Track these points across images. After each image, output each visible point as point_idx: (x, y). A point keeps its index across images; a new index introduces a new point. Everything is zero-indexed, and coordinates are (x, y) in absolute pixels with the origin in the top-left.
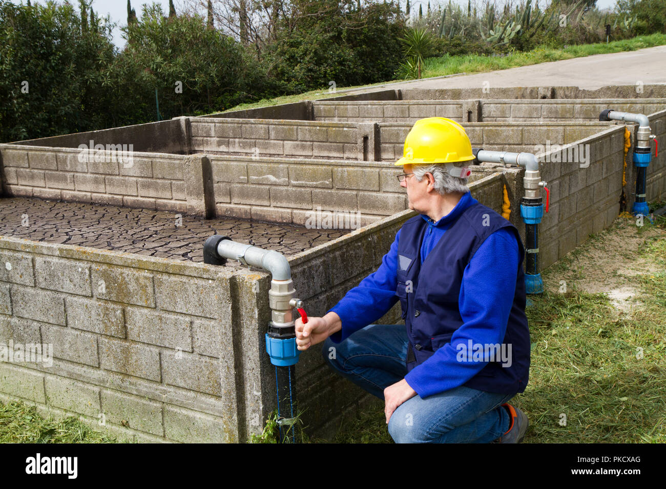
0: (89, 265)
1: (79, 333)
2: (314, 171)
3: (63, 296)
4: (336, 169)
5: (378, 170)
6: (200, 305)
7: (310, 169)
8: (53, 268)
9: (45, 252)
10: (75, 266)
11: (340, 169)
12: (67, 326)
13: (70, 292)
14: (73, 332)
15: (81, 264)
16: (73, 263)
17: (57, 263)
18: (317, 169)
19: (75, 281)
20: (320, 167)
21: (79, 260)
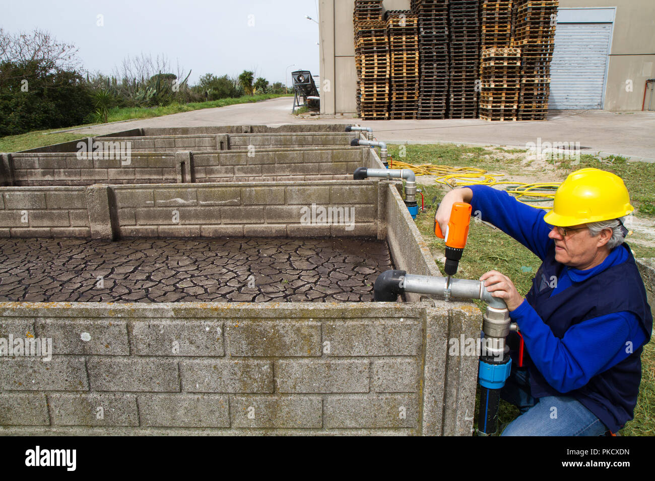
0: (221, 323)
1: (200, 396)
2: (223, 192)
3: (176, 361)
4: (244, 189)
5: (283, 188)
6: (385, 345)
7: (219, 191)
8: (162, 332)
9: (150, 315)
10: (199, 326)
11: (248, 189)
12: (181, 392)
13: (189, 355)
14: (191, 396)
15: (208, 323)
16: (196, 323)
17: (170, 326)
18: (226, 191)
19: (198, 342)
20: (229, 189)
21: (205, 318)
